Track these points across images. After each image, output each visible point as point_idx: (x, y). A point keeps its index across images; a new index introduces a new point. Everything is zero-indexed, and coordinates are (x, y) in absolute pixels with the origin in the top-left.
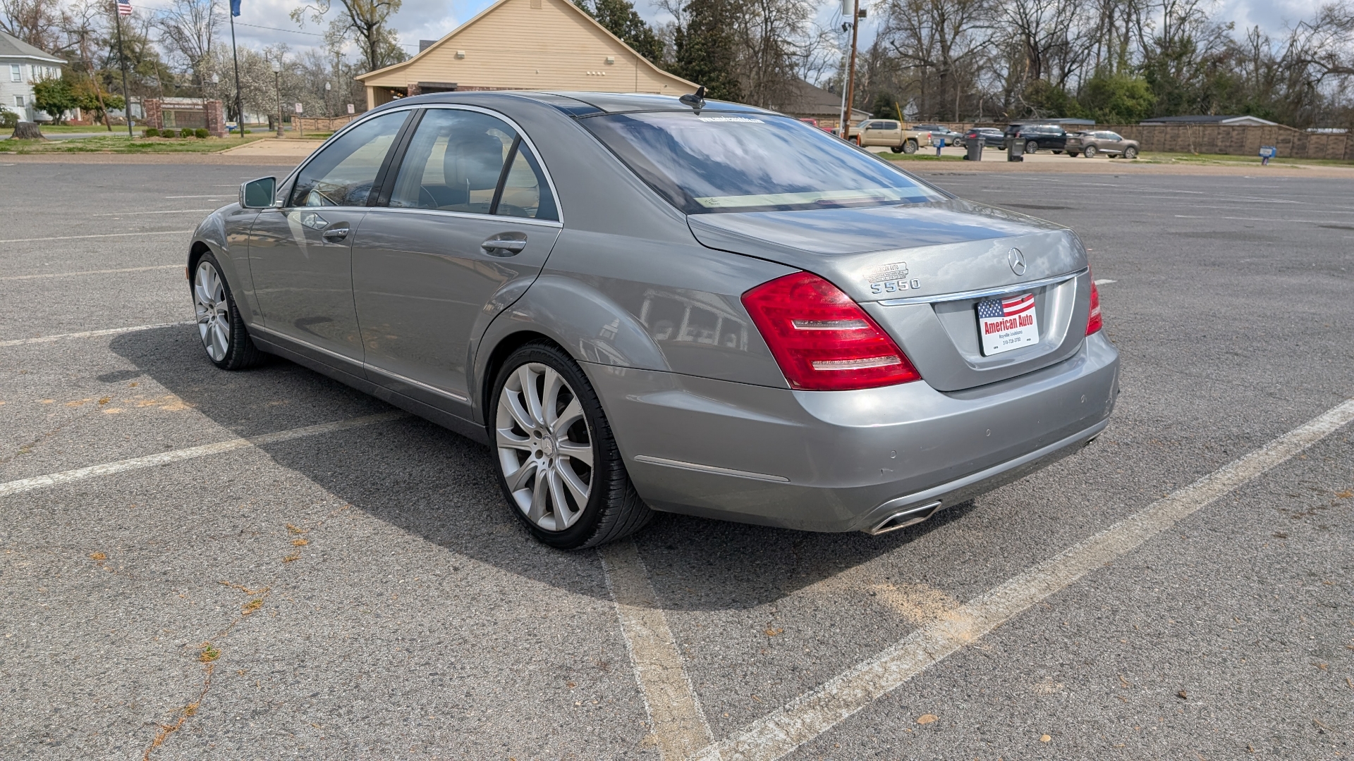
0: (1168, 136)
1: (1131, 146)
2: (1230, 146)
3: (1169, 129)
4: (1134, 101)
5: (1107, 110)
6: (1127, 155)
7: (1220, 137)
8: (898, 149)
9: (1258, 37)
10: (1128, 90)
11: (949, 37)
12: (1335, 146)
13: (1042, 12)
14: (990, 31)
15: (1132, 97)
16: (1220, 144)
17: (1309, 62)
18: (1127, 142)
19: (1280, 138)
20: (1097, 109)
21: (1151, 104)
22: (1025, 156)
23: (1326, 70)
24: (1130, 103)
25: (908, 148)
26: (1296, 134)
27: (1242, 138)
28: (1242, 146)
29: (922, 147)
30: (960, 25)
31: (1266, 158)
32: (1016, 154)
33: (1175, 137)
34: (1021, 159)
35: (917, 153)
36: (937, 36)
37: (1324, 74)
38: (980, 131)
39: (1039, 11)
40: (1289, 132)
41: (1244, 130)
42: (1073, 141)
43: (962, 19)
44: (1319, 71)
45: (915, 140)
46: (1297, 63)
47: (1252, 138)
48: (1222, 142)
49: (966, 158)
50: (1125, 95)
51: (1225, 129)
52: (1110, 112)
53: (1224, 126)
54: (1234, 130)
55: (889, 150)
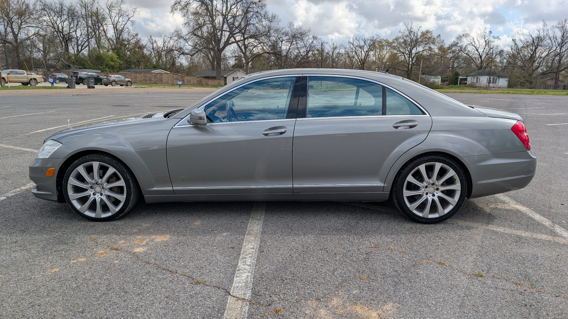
0: (133, 77)
1: (129, 81)
2: (158, 81)
3: (132, 74)
4: (114, 63)
5: (104, 66)
6: (128, 85)
7: (153, 77)
8: (25, 84)
9: (152, 40)
10: (110, 58)
11: (16, 31)
12: (193, 80)
13: (63, 23)
14: (37, 29)
15: (112, 61)
16: (153, 80)
17: (175, 50)
18: (127, 79)
19: (175, 78)
20: (100, 66)
21: (120, 64)
22: (95, 86)
23: (180, 53)
24: (112, 63)
25: (33, 83)
26: (180, 76)
27: (161, 78)
28: (162, 81)
29: (39, 83)
30: (21, 25)
31: (180, 85)
32: (91, 85)
33: (136, 78)
34: (94, 88)
35: (37, 85)
36: (9, 29)
37: (180, 55)
38: (56, 75)
39: (62, 23)
40: (177, 75)
41: (161, 75)
42: (105, 79)
43: (22, 23)
44: (178, 54)
45: (35, 79)
46: (170, 51)
47: (165, 78)
48: (154, 79)
49: (68, 87)
50: (109, 60)
51: (154, 74)
52: (106, 67)
53: (154, 73)
54: (157, 75)
55: (21, 84)
